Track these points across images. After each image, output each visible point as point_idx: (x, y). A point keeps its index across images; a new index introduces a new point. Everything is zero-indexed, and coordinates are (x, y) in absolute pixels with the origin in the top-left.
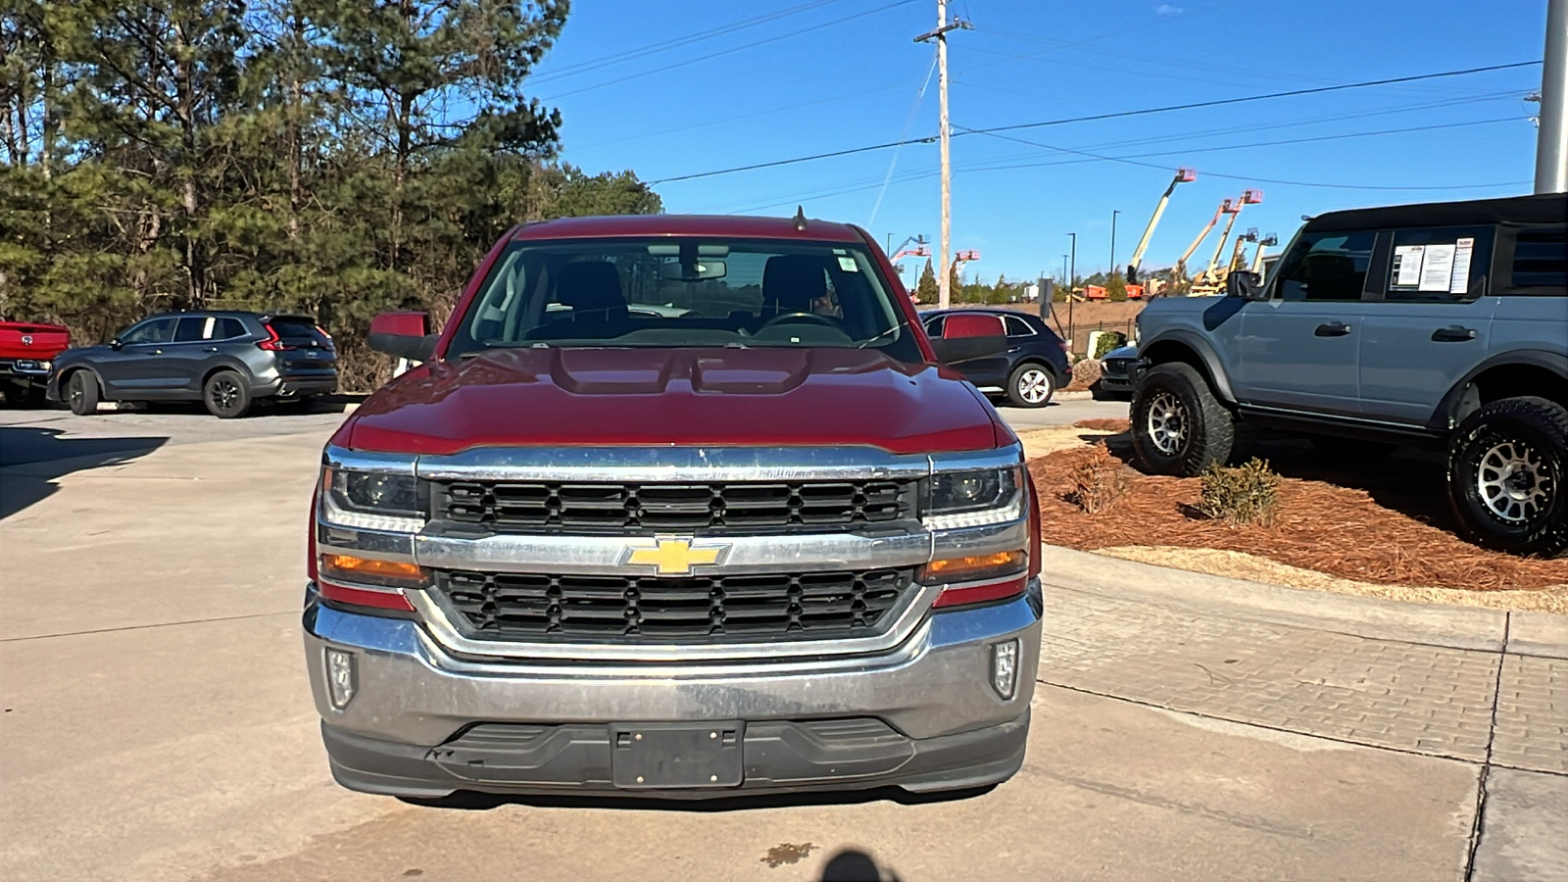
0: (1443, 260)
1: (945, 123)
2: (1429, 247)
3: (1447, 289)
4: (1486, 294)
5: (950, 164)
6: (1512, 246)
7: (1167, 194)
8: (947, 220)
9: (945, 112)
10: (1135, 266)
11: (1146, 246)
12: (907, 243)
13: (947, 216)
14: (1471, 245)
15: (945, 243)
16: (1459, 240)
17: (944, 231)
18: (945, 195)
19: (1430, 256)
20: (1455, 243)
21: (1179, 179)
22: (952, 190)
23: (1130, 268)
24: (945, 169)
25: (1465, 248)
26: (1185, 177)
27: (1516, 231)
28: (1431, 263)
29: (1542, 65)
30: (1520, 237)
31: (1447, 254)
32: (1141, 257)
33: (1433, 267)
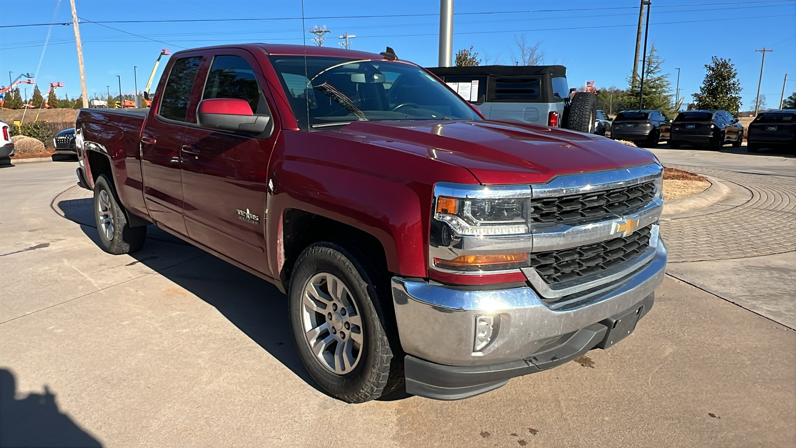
0: (466, 89)
1: (75, 16)
2: (460, 83)
3: (469, 100)
4: (486, 102)
5: (80, 37)
6: (495, 84)
7: (158, 60)
8: (83, 66)
9: (74, 11)
10: (147, 92)
11: (151, 83)
12: (20, 77)
13: (82, 64)
14: (478, 83)
15: (82, 77)
16: (473, 81)
17: (82, 71)
18: (80, 53)
19: (461, 87)
20: (471, 82)
21: (163, 54)
22: (83, 50)
23: (145, 93)
24: (78, 40)
25: (475, 84)
26: (166, 53)
27: (496, 78)
28: (461, 90)
29: (439, 16)
30: (498, 81)
31: (468, 86)
32: (150, 88)
33: (462, 91)
